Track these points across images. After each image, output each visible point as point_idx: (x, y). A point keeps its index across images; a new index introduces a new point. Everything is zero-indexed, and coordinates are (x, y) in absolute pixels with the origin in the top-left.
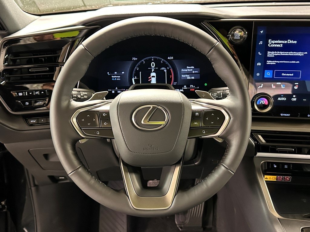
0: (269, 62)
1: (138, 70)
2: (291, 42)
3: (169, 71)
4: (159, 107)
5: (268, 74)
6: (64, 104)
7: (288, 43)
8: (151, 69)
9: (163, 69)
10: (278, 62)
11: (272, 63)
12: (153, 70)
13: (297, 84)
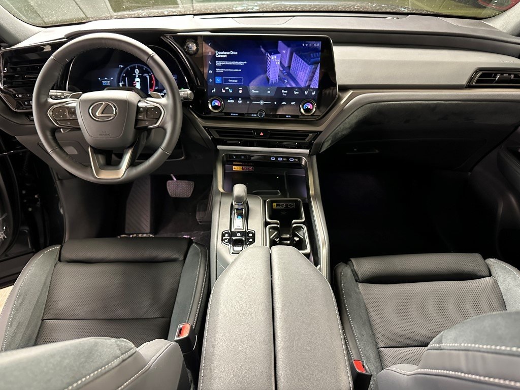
1: (124, 75)
3: (150, 77)
4: (109, 103)
5: (218, 80)
6: (43, 100)
7: (231, 54)
8: (135, 76)
9: (145, 75)
10: (225, 70)
11: (220, 71)
12: (137, 76)
13: (241, 88)
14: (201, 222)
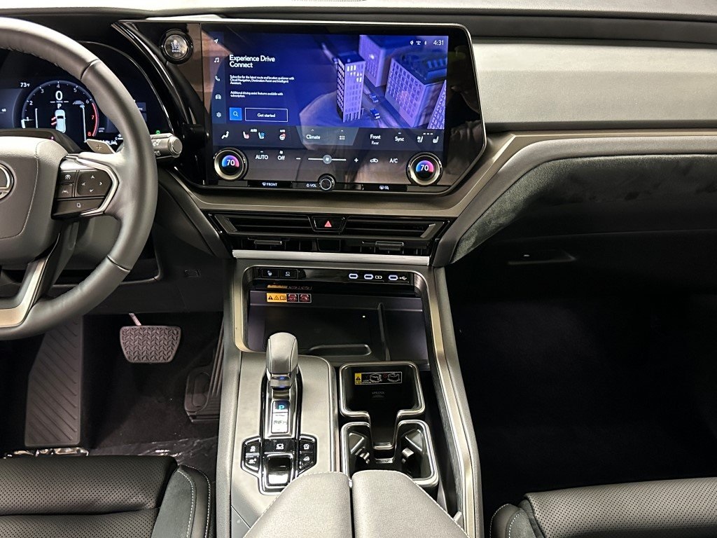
0: (234, 94)
1: (31, 104)
2: (265, 59)
3: (89, 107)
5: (235, 113)
7: (261, 60)
8: (56, 104)
9: (78, 102)
10: (249, 94)
11: (239, 96)
12: (59, 105)
13: (284, 131)
14: (194, 417)
